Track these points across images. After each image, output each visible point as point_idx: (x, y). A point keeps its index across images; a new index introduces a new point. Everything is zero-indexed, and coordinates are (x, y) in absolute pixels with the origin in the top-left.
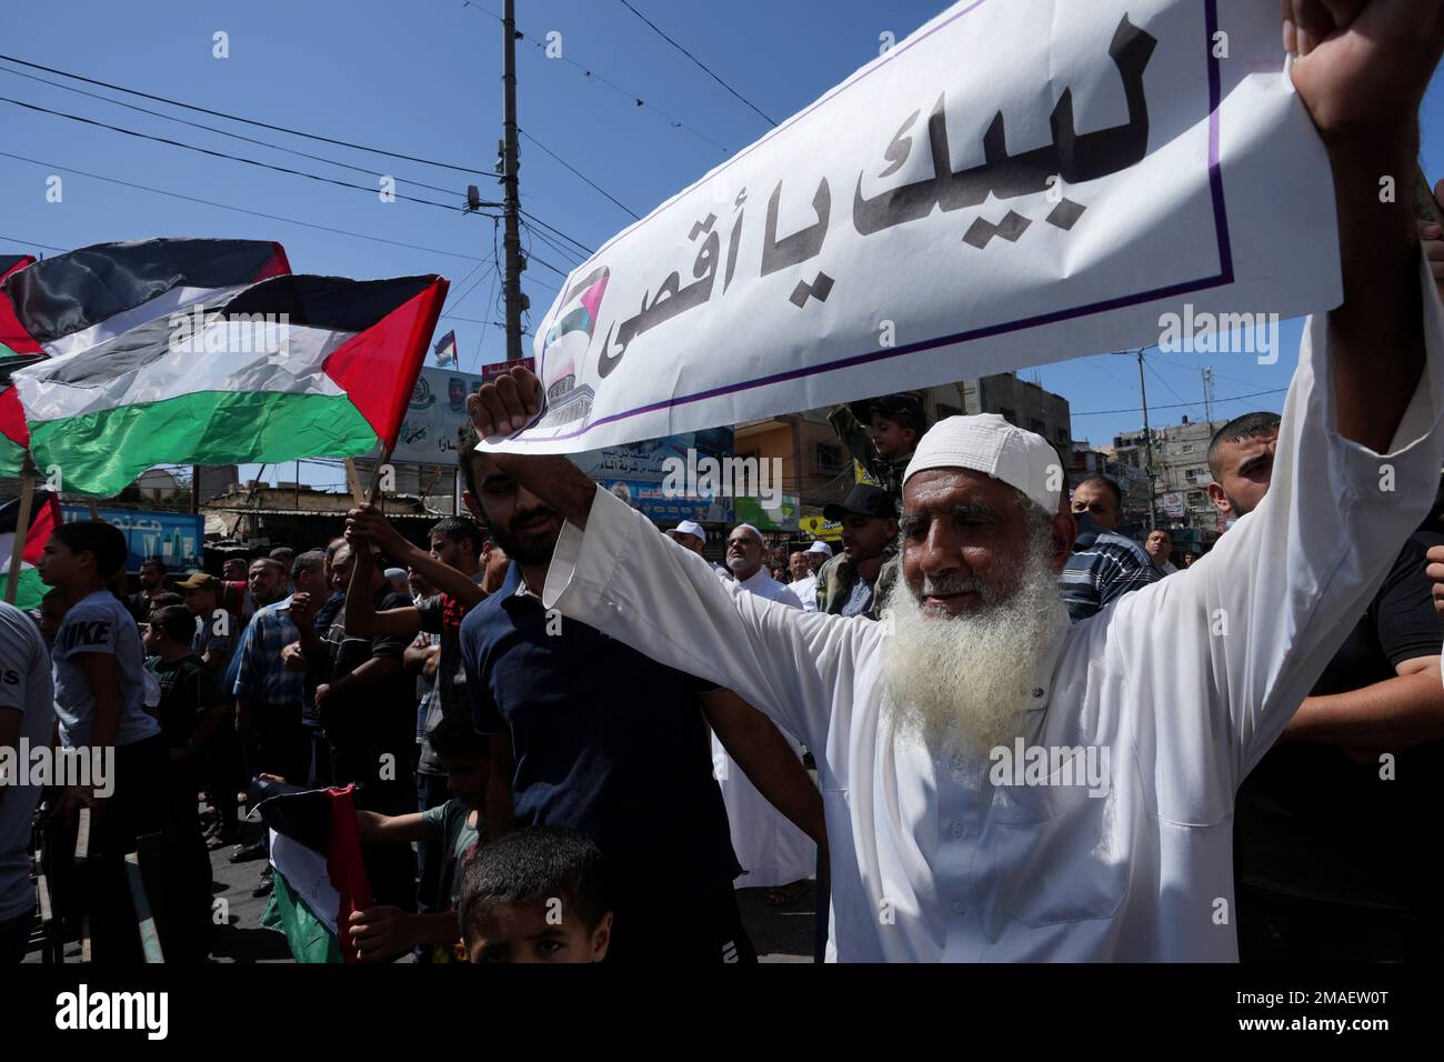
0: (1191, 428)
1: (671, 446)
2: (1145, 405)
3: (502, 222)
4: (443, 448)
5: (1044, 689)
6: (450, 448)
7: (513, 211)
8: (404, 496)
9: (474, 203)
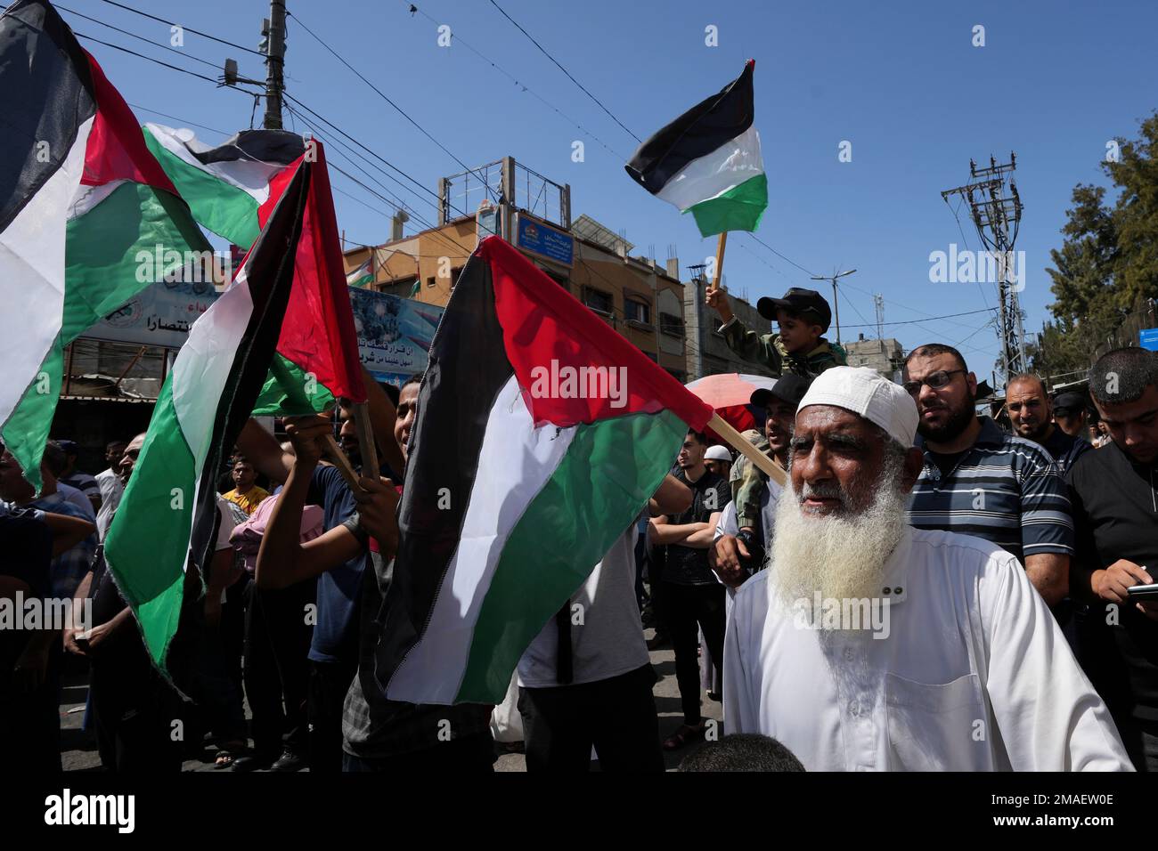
0: (866, 345)
1: (411, 338)
2: (837, 324)
3: (263, 101)
4: (152, 326)
5: (902, 587)
6: (160, 327)
7: (277, 92)
8: (94, 376)
9: (231, 78)
